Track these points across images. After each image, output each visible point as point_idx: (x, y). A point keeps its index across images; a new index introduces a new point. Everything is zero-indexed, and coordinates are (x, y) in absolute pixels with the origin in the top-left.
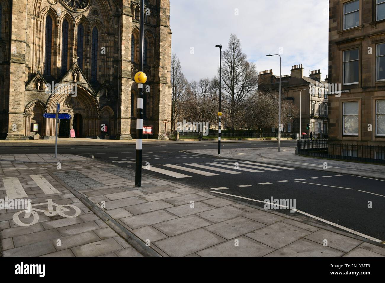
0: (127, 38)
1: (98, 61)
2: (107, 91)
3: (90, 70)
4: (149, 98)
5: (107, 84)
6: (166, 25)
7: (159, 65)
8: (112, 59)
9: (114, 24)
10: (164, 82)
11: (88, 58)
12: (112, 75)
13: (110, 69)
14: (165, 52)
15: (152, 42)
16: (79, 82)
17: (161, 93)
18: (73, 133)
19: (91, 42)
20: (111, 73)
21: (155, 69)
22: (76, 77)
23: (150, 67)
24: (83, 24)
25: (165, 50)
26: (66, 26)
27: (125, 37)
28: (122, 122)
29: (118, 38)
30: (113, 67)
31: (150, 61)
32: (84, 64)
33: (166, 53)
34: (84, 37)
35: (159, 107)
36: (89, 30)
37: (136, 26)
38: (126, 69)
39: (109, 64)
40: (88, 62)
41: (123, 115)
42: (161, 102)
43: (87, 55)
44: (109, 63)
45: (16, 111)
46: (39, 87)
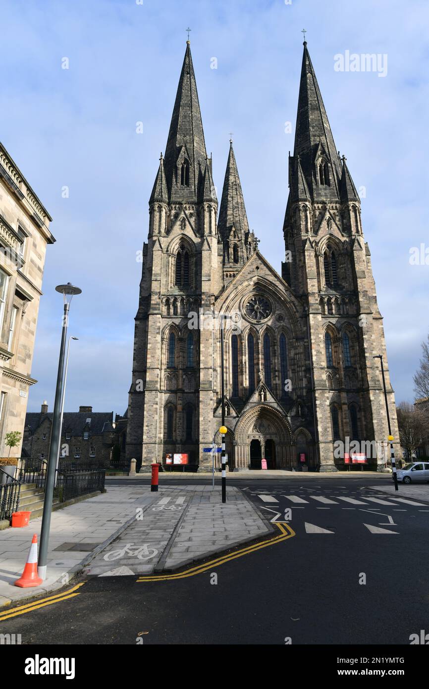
0: (317, 340)
1: (288, 372)
2: (300, 409)
3: (279, 384)
4: (359, 411)
5: (299, 400)
6: (369, 312)
7: (366, 366)
8: (303, 368)
9: (302, 326)
10: (375, 388)
11: (276, 371)
12: (305, 388)
13: (302, 380)
14: (373, 346)
15: (355, 335)
16: (267, 402)
17: (373, 403)
18: (264, 463)
19: (278, 352)
20: (304, 385)
21: (363, 371)
22: (263, 396)
23: (356, 369)
24: (269, 334)
25: (372, 344)
26: (252, 341)
27: (315, 339)
28: (320, 447)
29: (308, 342)
30: (306, 377)
31: (355, 361)
32: (272, 379)
33: (374, 348)
34: (271, 348)
35: (373, 423)
36: (275, 339)
37: (329, 322)
38: (320, 379)
39: (301, 374)
40: (276, 376)
41: (321, 438)
42: (375, 416)
43: (275, 368)
44: (301, 372)
45: (206, 441)
46: (226, 412)
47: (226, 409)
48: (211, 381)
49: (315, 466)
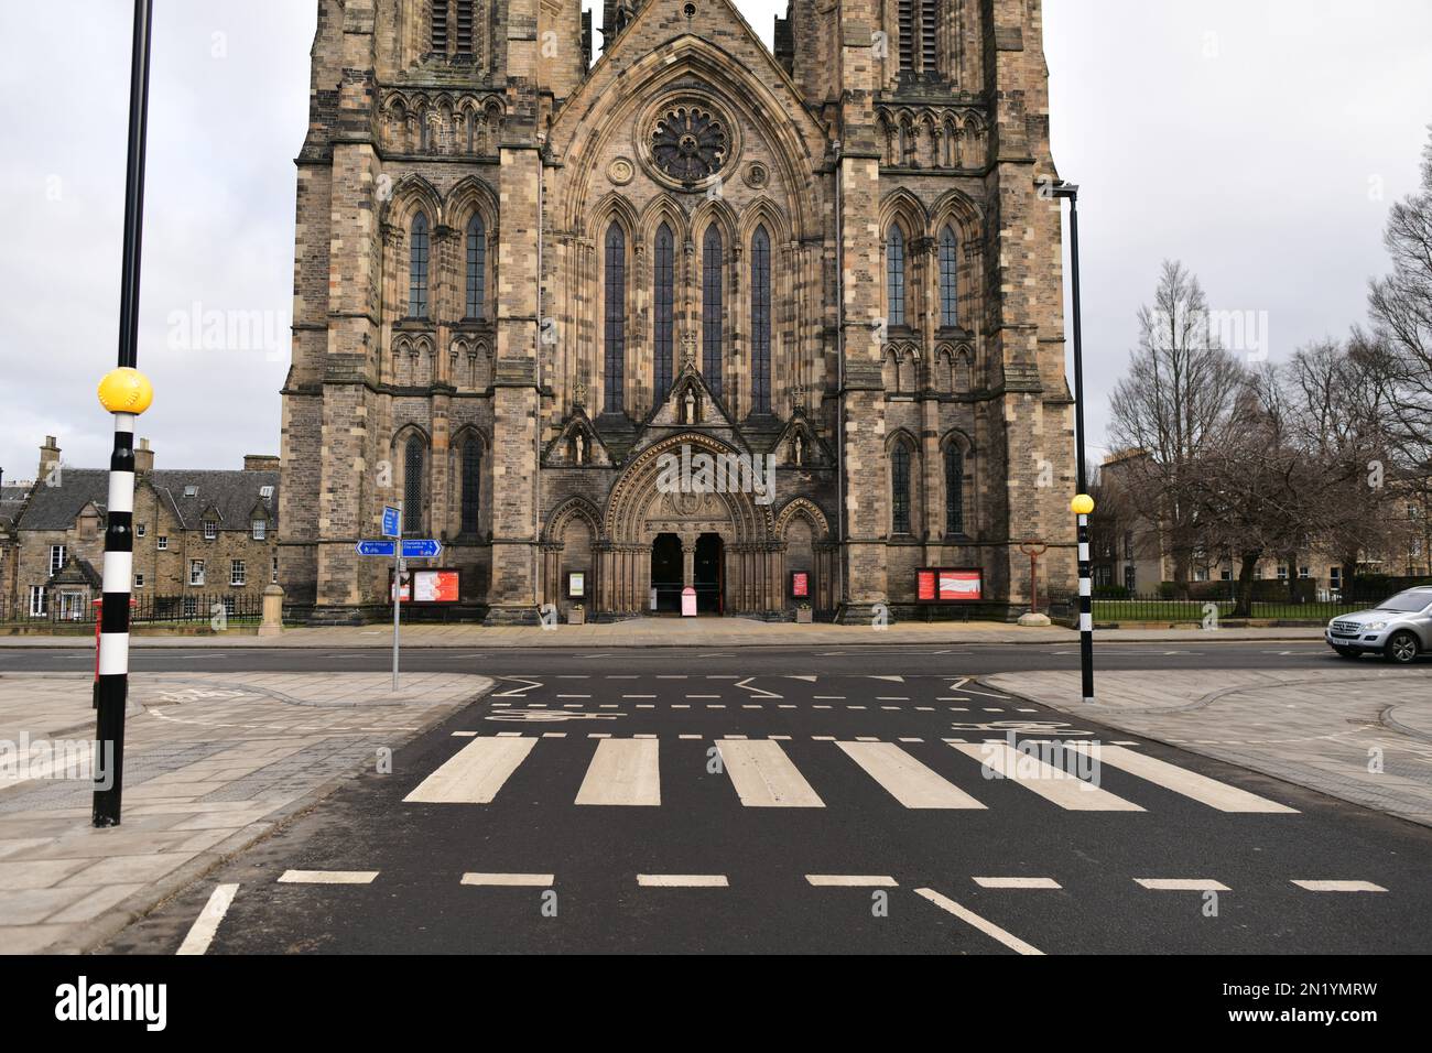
0: (862, 241)
1: (773, 342)
2: (799, 447)
3: (744, 378)
4: (969, 457)
5: (797, 421)
6: (1024, 155)
7: (1002, 321)
8: (818, 328)
9: (821, 201)
10: (1023, 387)
11: (735, 337)
12: (821, 386)
13: (812, 363)
14: (1026, 263)
15: (975, 233)
16: (701, 424)
17: (1013, 432)
18: (689, 603)
19: (746, 280)
20: (816, 380)
21: (991, 339)
22: (690, 408)
23: (971, 333)
24: (719, 226)
25: (1025, 257)
26: (667, 244)
27: (855, 238)
28: (851, 556)
29: (834, 249)
30: (823, 354)
31: (971, 311)
32: (724, 361)
33: (1028, 268)
34: (724, 268)
35: (1006, 489)
36: (737, 241)
37: (903, 189)
38: (863, 357)
39: (808, 348)
40: (736, 352)
41: (853, 530)
42: (1014, 467)
43: (734, 329)
44: (808, 341)
45: (512, 536)
46: (580, 454)
47: (580, 445)
48: (532, 359)
49: (835, 608)
